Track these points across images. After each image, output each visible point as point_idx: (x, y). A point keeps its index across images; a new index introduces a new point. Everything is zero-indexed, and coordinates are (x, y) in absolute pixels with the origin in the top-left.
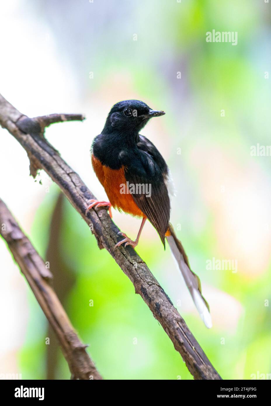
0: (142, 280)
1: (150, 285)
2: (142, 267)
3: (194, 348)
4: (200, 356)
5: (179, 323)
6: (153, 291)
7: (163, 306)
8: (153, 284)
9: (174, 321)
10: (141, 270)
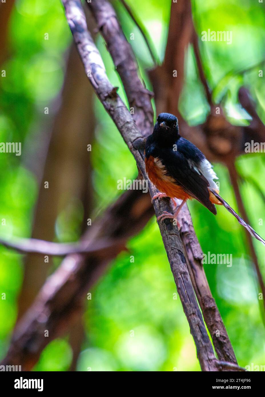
0: (168, 246)
1: (172, 249)
2: (172, 238)
3: (186, 291)
4: (188, 297)
5: (182, 275)
6: (172, 253)
7: (175, 263)
8: (175, 249)
9: (179, 274)
10: (170, 240)
